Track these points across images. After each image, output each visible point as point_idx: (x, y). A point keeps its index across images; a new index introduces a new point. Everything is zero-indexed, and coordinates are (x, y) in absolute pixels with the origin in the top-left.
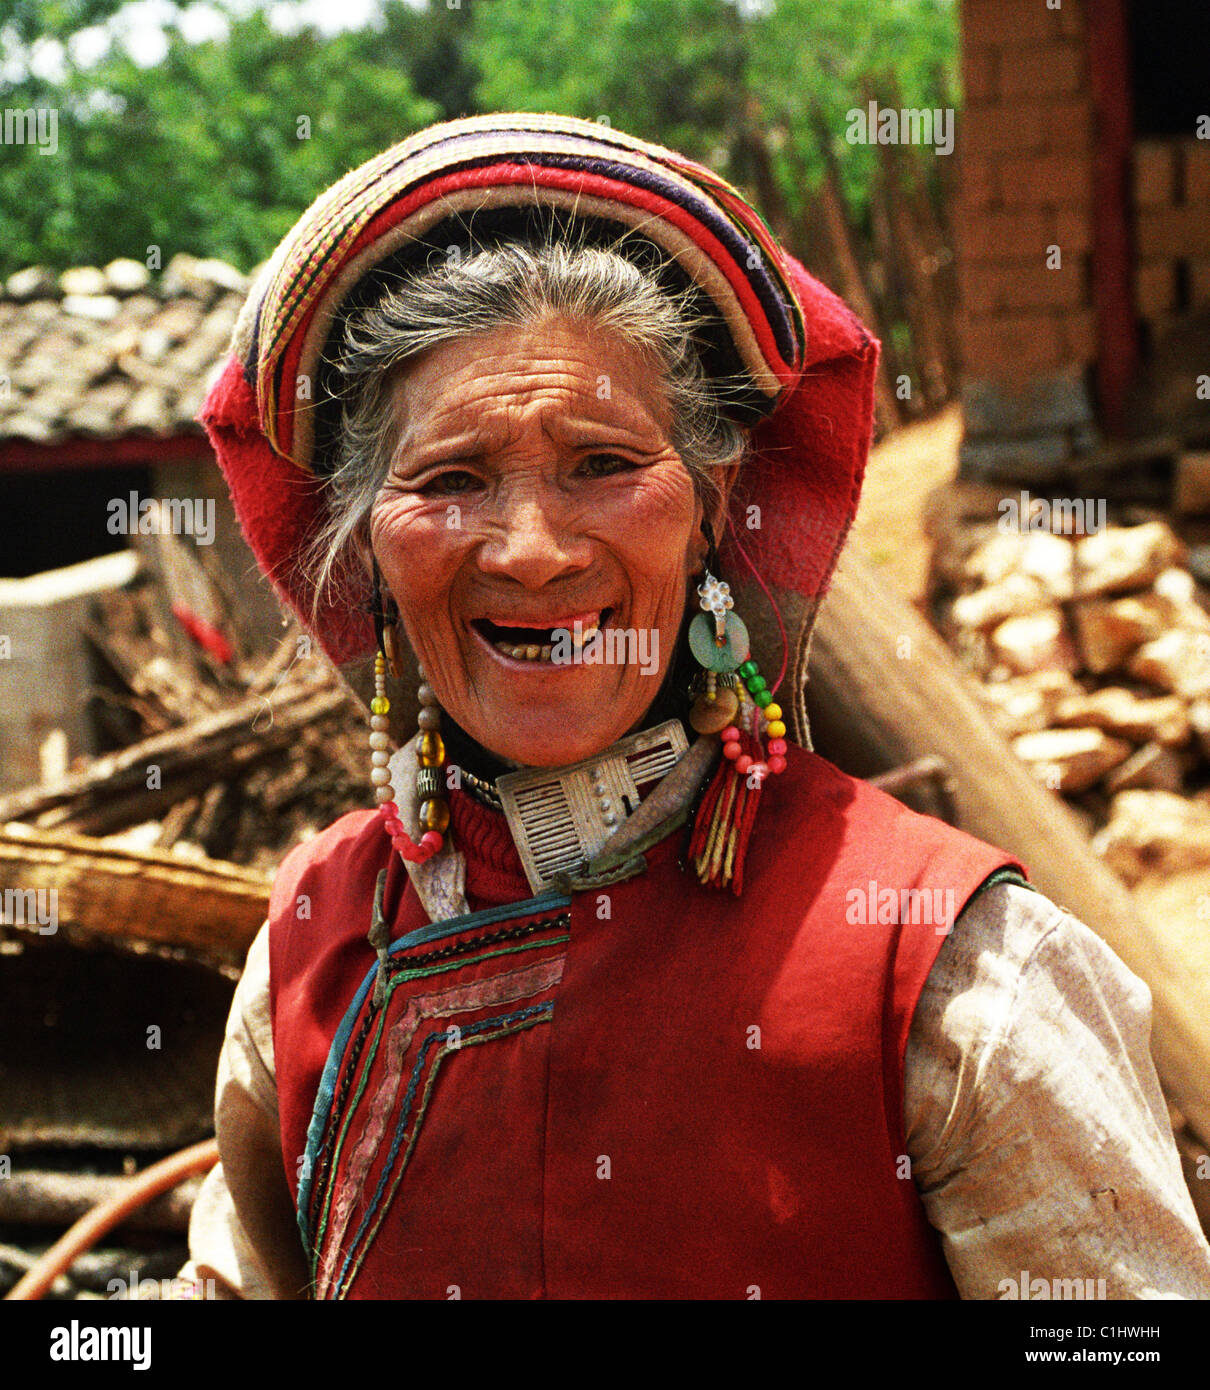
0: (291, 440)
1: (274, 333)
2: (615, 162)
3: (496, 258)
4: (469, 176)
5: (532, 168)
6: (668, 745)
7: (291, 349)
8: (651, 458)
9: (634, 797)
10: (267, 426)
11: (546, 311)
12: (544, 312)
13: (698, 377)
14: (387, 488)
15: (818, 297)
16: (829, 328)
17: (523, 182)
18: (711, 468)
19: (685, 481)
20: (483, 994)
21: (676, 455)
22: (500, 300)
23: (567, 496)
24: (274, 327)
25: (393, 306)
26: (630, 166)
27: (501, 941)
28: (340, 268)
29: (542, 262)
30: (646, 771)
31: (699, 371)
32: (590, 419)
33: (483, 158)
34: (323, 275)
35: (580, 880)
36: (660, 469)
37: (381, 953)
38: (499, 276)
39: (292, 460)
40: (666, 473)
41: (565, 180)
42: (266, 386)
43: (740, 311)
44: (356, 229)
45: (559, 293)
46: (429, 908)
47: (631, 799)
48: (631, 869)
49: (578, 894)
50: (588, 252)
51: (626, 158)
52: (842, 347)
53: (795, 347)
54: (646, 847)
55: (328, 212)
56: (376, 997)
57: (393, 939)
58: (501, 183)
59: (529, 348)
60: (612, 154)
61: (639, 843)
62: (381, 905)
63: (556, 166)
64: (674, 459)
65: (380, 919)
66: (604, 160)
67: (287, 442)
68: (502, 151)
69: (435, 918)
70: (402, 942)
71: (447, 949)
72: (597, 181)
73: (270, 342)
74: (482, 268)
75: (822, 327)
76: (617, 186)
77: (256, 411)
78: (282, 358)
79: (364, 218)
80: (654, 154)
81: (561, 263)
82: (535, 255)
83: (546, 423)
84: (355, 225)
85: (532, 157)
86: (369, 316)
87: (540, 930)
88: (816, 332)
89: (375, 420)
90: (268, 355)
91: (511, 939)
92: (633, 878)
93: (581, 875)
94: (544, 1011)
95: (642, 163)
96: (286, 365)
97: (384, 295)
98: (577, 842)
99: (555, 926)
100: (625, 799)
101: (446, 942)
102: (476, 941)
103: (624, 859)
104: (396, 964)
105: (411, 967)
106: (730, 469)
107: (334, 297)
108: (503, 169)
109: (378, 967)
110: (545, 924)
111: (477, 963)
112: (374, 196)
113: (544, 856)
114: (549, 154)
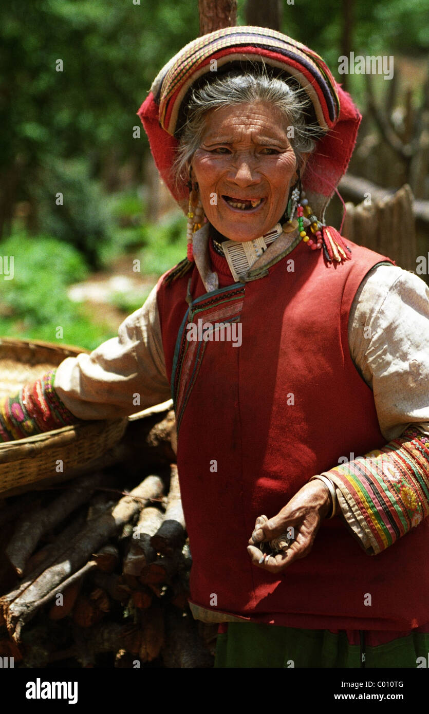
0: (168, 125)
1: (168, 91)
2: (286, 50)
3: (244, 78)
4: (239, 49)
5: (259, 49)
6: (276, 231)
7: (173, 97)
8: (284, 150)
9: (265, 248)
10: (161, 119)
11: (258, 98)
12: (257, 98)
13: (302, 124)
14: (200, 148)
15: (345, 99)
16: (347, 110)
17: (256, 53)
18: (302, 153)
19: (294, 159)
20: (219, 315)
21: (292, 149)
22: (244, 93)
23: (256, 159)
24: (168, 89)
25: (209, 88)
26: (291, 51)
27: (224, 298)
28: (193, 73)
29: (259, 81)
30: (270, 239)
31: (303, 122)
32: (267, 136)
33: (244, 44)
34: (187, 74)
35: (248, 279)
36: (286, 155)
37: (190, 305)
38: (244, 85)
39: (167, 131)
40: (288, 156)
41: (269, 54)
42: (163, 107)
43: (319, 103)
44: (200, 61)
45: (263, 92)
46: (206, 288)
47: (264, 248)
48: (263, 275)
49: (247, 283)
50: (275, 80)
51: (289, 48)
52: (350, 116)
53: (335, 116)
54: (268, 267)
55: (190, 52)
56: (189, 318)
57: (193, 300)
58: (249, 53)
59: (251, 109)
60: (285, 47)
61: (265, 266)
62: (190, 290)
63: (267, 49)
64: (291, 151)
65: (189, 294)
66: (282, 49)
67: (167, 125)
68: (250, 42)
69: (208, 291)
70: (196, 301)
71: (208, 302)
72: (280, 56)
73: (166, 93)
74: (239, 81)
75: (345, 109)
76: (286, 58)
77: (157, 113)
78: (170, 99)
79: (203, 58)
80: (299, 47)
81: (265, 82)
82: (256, 78)
83: (252, 137)
84: (200, 60)
85: (259, 45)
86: (201, 91)
87: (236, 294)
88: (343, 110)
89: (198, 125)
90: (165, 97)
91: (227, 297)
92: (264, 277)
93: (248, 277)
94: (237, 319)
95: (295, 51)
96: (171, 101)
97: (206, 84)
98: (247, 262)
99: (240, 293)
100: (263, 249)
101: (208, 300)
102: (216, 299)
103: (261, 271)
104: (195, 307)
105: (198, 308)
106: (308, 154)
107: (190, 82)
108: (249, 48)
109: (189, 309)
110: (237, 293)
111: (217, 306)
112: (207, 51)
113: (237, 267)
114: (265, 45)
